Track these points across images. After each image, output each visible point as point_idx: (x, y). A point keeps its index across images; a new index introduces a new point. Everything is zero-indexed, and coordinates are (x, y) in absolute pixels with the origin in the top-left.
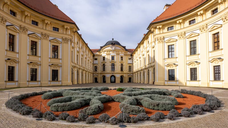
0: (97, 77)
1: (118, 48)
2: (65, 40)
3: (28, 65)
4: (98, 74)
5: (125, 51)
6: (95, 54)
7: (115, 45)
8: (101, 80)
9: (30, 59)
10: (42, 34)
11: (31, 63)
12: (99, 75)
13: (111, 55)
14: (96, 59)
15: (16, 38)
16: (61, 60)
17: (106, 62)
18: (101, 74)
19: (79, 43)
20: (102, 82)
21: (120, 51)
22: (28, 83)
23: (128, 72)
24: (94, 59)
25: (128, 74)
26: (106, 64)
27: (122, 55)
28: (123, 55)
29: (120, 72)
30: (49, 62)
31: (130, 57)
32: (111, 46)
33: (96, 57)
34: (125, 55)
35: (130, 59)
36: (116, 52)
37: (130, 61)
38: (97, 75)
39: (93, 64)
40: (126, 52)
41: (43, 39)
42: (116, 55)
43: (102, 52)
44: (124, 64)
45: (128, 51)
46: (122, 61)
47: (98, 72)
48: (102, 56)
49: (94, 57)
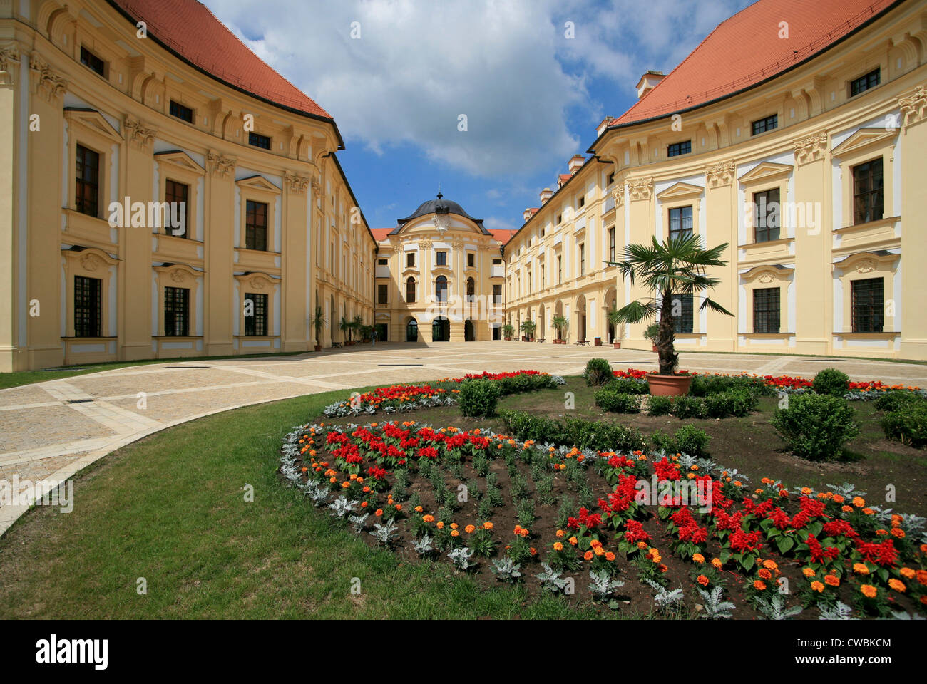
0: (388, 323)
1: (459, 223)
2: (295, 182)
3: (155, 275)
4: (390, 311)
5: (482, 236)
6: (381, 243)
7: (451, 215)
8: (400, 332)
9: (161, 251)
10: (208, 156)
11: (166, 265)
12: (395, 317)
13: (435, 249)
14: (384, 262)
15: (107, 164)
16: (277, 259)
17: (418, 273)
18: (400, 311)
19: (338, 199)
20: (404, 338)
21: (466, 236)
22: (154, 343)
24: (377, 262)
26: (417, 278)
27: (472, 247)
28: (475, 247)
30: (235, 265)
31: (498, 257)
32: (435, 217)
33: (383, 256)
34: (483, 248)
35: (497, 262)
36: (450, 238)
37: (498, 271)
38: (388, 315)
39: (375, 278)
40: (486, 238)
41: (211, 177)
42: (451, 248)
43: (403, 238)
44: (476, 280)
45: (493, 236)
46: (471, 268)
47: (391, 306)
48: (406, 251)
49: (378, 255)
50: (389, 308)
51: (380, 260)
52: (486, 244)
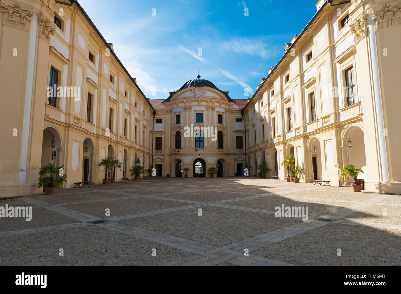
0: (162, 163)
1: (211, 93)
4: (163, 155)
5: (228, 102)
6: (158, 108)
7: (205, 86)
8: (171, 170)
12: (167, 159)
13: (195, 111)
14: (159, 121)
17: (182, 128)
18: (170, 155)
20: (174, 175)
21: (215, 102)
23: (235, 152)
24: (155, 121)
25: (235, 155)
26: (183, 132)
27: (221, 110)
28: (223, 110)
29: (217, 150)
31: (239, 116)
32: (194, 88)
33: (158, 116)
34: (228, 111)
35: (238, 120)
36: (205, 104)
37: (239, 126)
38: (162, 157)
39: (152, 132)
40: (230, 103)
42: (205, 110)
43: (173, 104)
44: (224, 133)
45: (235, 102)
46: (220, 124)
47: (165, 152)
48: (174, 113)
49: (155, 116)
50: (163, 152)
51: (156, 120)
52: (231, 108)
